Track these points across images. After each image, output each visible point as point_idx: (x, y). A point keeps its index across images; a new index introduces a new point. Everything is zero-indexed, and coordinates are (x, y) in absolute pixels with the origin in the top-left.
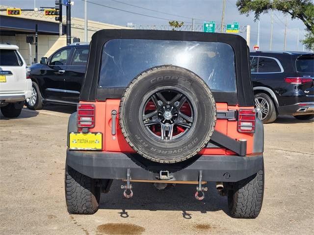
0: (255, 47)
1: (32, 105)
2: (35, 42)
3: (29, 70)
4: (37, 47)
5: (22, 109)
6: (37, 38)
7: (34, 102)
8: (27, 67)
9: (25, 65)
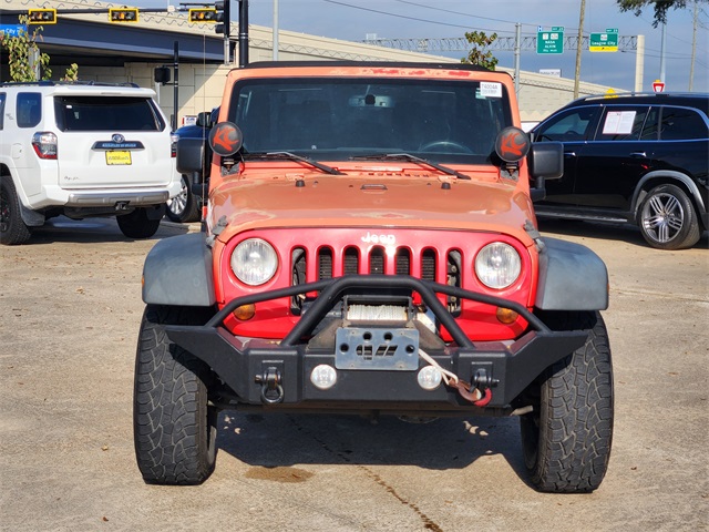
0: (655, 85)
1: (178, 212)
2: (172, 81)
3: (175, 138)
4: (176, 90)
5: (161, 222)
6: (176, 71)
7: (183, 207)
8: (172, 134)
9: (168, 129)
